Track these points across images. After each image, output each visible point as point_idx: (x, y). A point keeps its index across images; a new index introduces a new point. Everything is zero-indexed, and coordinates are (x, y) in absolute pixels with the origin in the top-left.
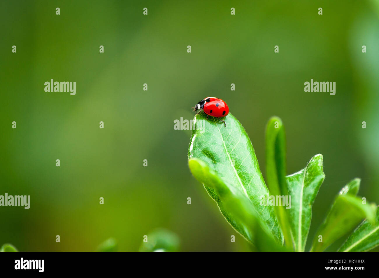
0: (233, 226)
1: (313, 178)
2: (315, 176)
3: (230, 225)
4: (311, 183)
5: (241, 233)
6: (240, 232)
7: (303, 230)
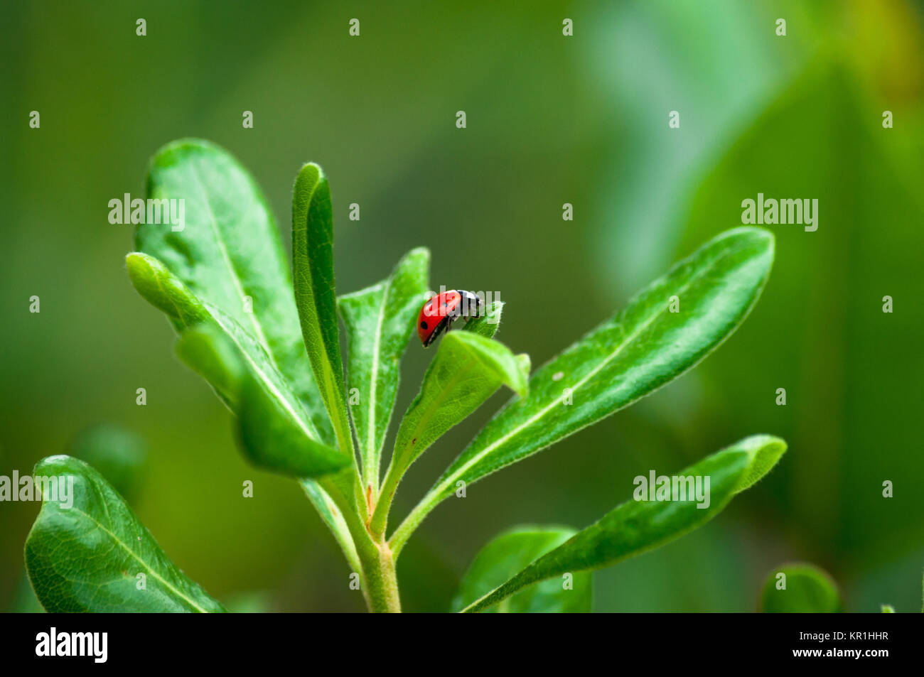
1: (404, 299)
2: (408, 295)
4: (399, 310)
7: (379, 412)
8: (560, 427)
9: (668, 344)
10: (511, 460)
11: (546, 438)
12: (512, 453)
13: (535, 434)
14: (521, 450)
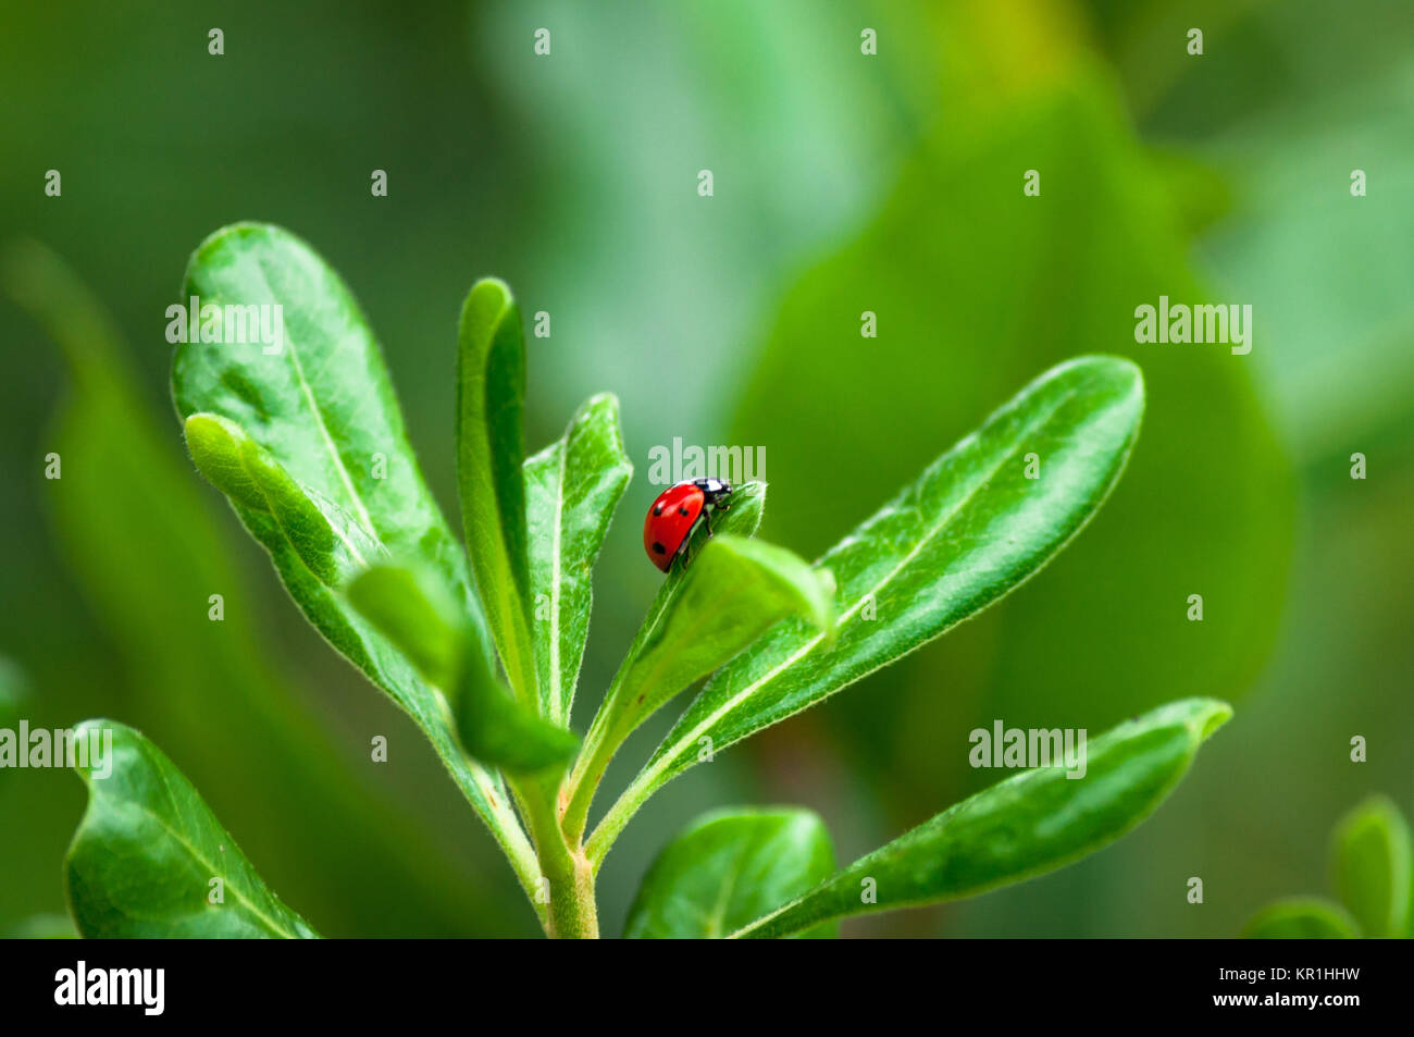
0: (325, 634)
1: (592, 474)
2: (599, 468)
3: (317, 630)
4: (587, 491)
5: (353, 660)
6: (350, 657)
7: (565, 650)
8: (840, 668)
9: (997, 539)
10: (769, 721)
11: (821, 685)
12: (769, 709)
13: (803, 680)
14: (784, 704)
